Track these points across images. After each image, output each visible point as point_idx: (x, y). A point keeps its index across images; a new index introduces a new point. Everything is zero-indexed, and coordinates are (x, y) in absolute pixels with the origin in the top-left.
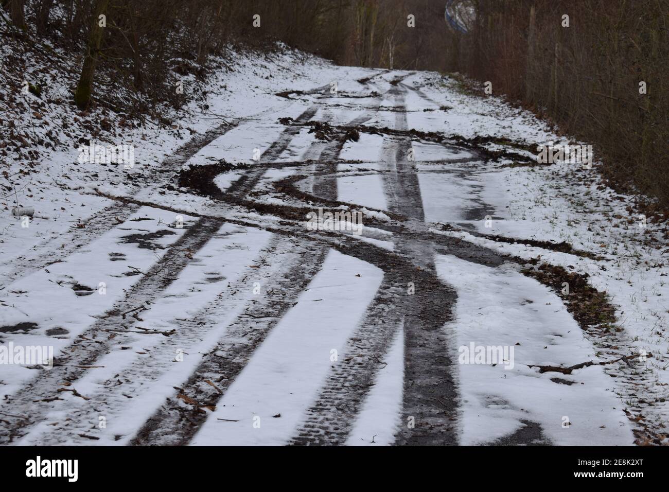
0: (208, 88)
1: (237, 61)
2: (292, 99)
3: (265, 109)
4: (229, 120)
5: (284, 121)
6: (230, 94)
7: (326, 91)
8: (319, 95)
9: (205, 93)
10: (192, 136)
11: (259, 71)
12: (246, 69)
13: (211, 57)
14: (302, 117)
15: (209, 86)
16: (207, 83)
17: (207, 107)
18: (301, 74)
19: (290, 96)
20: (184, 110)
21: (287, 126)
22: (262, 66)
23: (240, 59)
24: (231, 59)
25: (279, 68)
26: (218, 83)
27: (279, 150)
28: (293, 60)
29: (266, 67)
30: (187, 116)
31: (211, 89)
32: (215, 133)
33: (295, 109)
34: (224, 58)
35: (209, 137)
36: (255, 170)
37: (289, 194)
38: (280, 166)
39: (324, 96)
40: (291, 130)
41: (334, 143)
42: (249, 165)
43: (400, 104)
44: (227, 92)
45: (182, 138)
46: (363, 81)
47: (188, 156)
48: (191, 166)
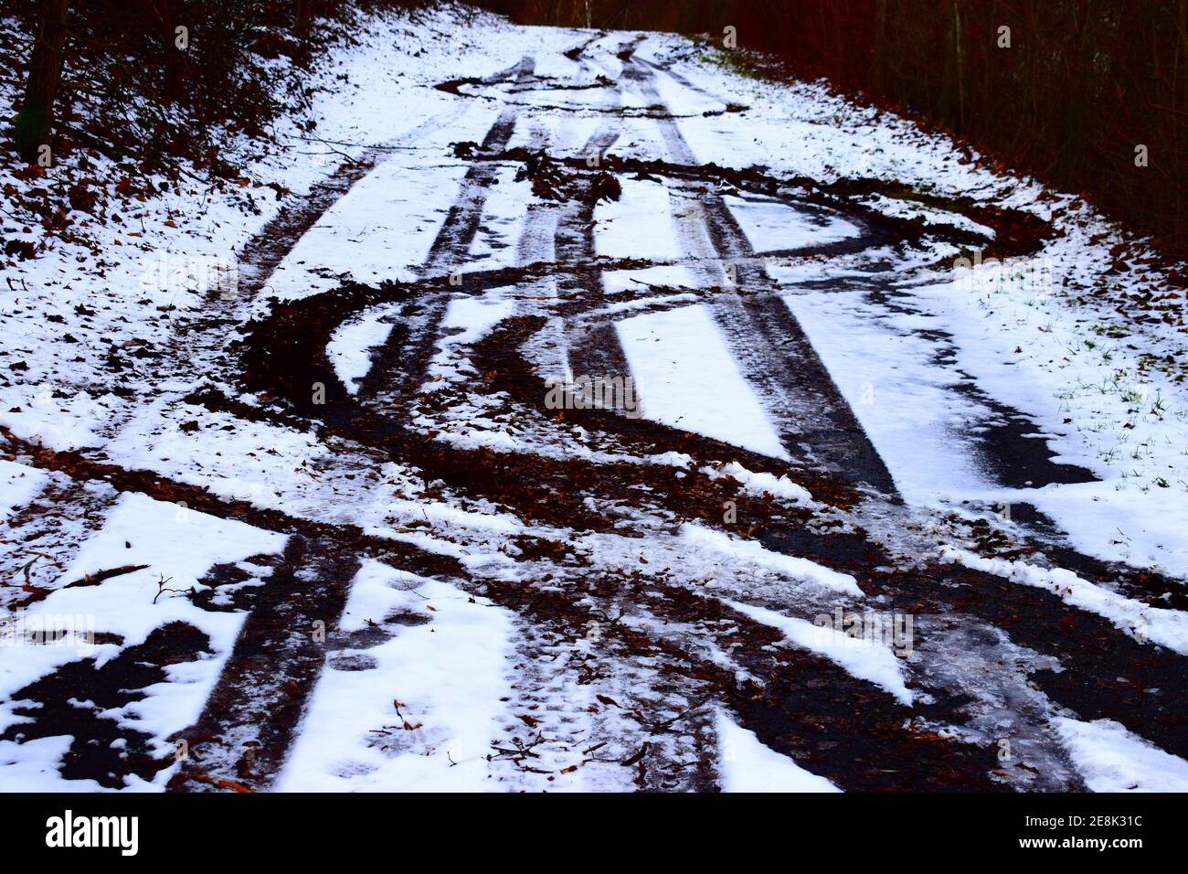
0: (314, 82)
1: (365, 25)
2: (467, 95)
3: (421, 121)
4: (355, 154)
5: (462, 150)
6: (356, 89)
7: (519, 76)
8: (510, 86)
9: (309, 92)
10: (280, 204)
11: (403, 42)
12: (381, 40)
13: (321, 21)
14: (491, 137)
15: (317, 75)
16: (313, 72)
17: (312, 125)
18: (470, 44)
19: (462, 89)
20: (265, 135)
21: (469, 163)
22: (406, 33)
23: (369, 21)
24: (354, 23)
25: (435, 34)
26: (332, 70)
28: (453, 19)
29: (413, 35)
30: (272, 149)
31: (321, 83)
32: (328, 189)
33: (474, 121)
34: (343, 21)
35: (316, 200)
36: (421, 302)
37: (516, 397)
38: (476, 285)
39: (518, 87)
40: (479, 173)
41: (573, 206)
42: (407, 285)
43: (656, 101)
44: (350, 87)
45: (257, 212)
46: (574, 54)
47: (268, 267)
48: (273, 301)
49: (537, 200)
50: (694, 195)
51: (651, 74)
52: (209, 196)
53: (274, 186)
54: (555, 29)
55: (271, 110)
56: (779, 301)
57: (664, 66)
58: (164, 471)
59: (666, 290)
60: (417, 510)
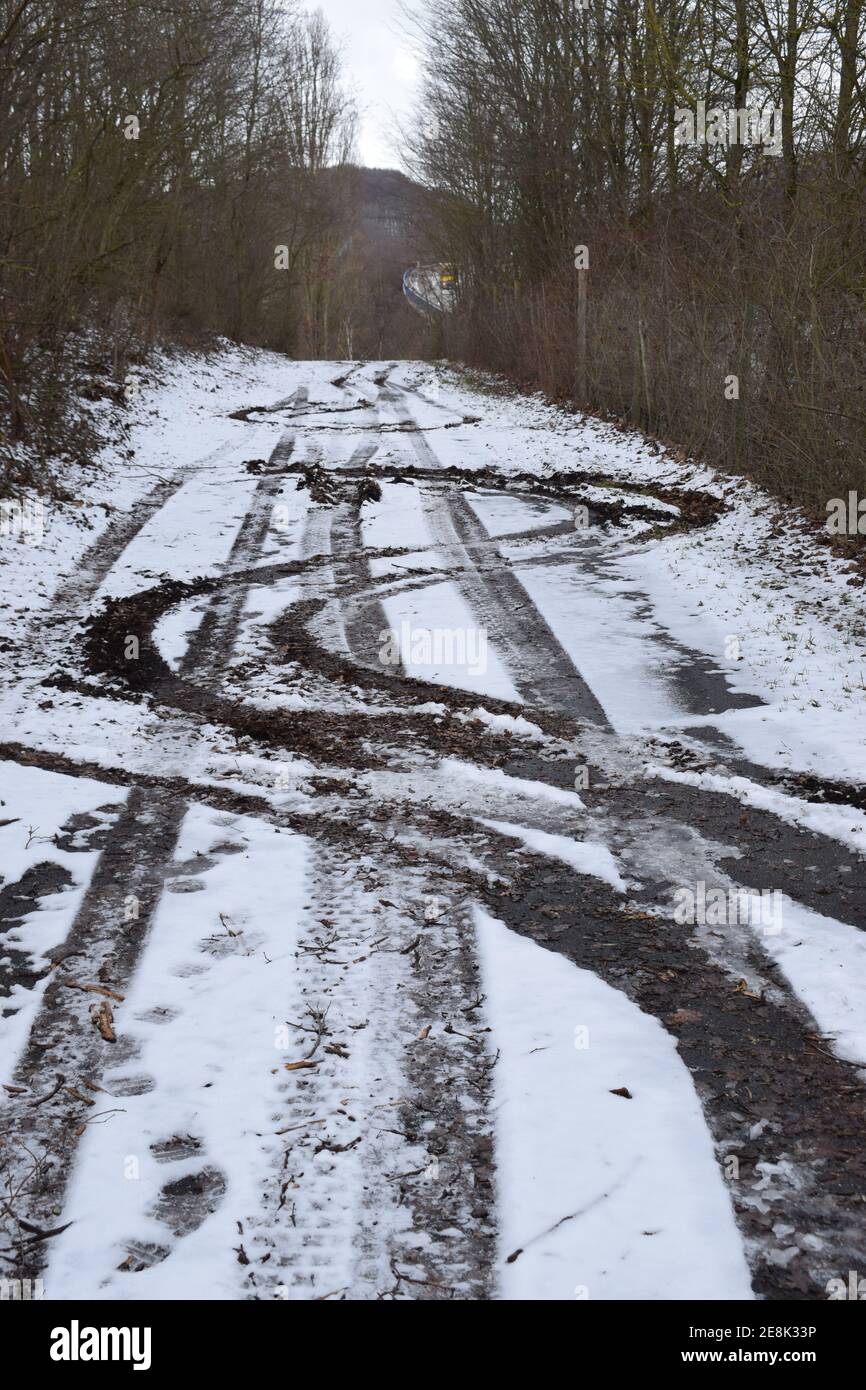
0: (131, 418)
1: (170, 369)
2: (254, 422)
3: (219, 445)
4: (167, 475)
5: (253, 466)
6: (165, 422)
7: (297, 403)
8: (289, 412)
9: (128, 426)
10: (108, 520)
11: (201, 381)
12: (183, 380)
13: (135, 368)
14: (276, 454)
15: (133, 413)
16: (130, 410)
17: (131, 453)
18: (255, 379)
19: (250, 416)
20: (94, 464)
21: (259, 477)
22: (204, 373)
23: (173, 366)
24: (161, 368)
25: (227, 373)
26: (145, 408)
27: (257, 533)
28: (241, 360)
29: (209, 374)
30: (100, 475)
31: (136, 418)
32: (147, 505)
33: (261, 442)
34: (151, 367)
35: (138, 515)
36: (226, 592)
37: (306, 665)
38: (269, 576)
39: (295, 412)
40: (268, 485)
41: (344, 508)
42: (213, 580)
43: (406, 418)
44: (161, 420)
45: (91, 528)
46: (339, 383)
47: (102, 571)
48: (107, 600)
49: (315, 504)
50: (440, 493)
51: (402, 395)
52: (52, 517)
53: (104, 506)
54: (323, 362)
55: (98, 444)
56: (511, 575)
57: (412, 388)
58: (28, 742)
59: (421, 572)
60: (231, 761)
